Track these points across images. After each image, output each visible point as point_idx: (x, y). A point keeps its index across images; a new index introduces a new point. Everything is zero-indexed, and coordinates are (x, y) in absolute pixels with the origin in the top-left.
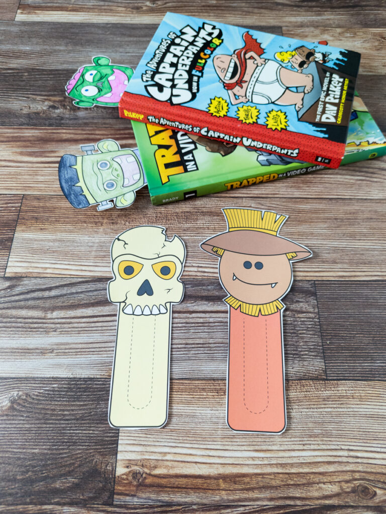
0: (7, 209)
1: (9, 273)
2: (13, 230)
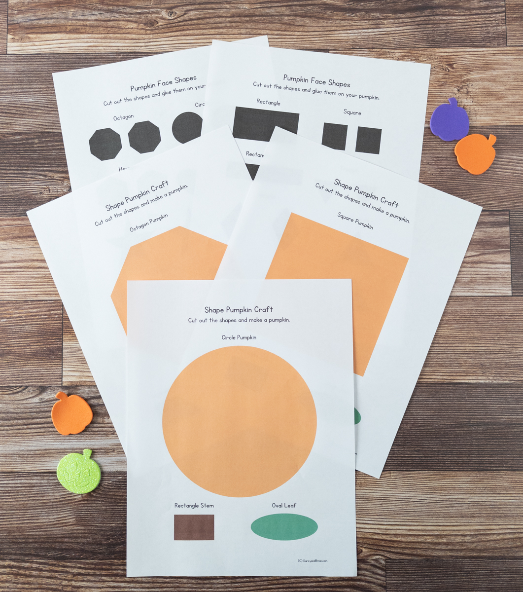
0: (50, 316)
1: (66, 382)
2: (61, 339)
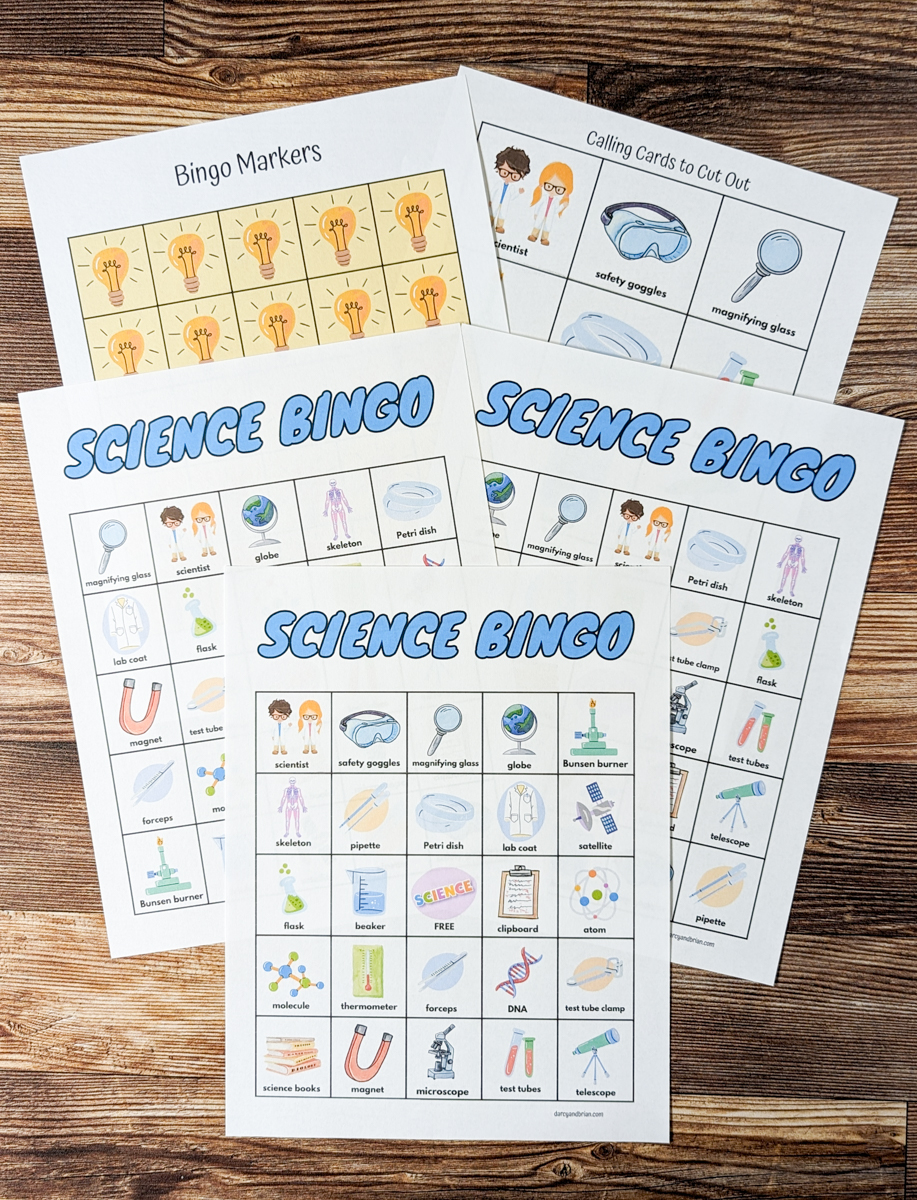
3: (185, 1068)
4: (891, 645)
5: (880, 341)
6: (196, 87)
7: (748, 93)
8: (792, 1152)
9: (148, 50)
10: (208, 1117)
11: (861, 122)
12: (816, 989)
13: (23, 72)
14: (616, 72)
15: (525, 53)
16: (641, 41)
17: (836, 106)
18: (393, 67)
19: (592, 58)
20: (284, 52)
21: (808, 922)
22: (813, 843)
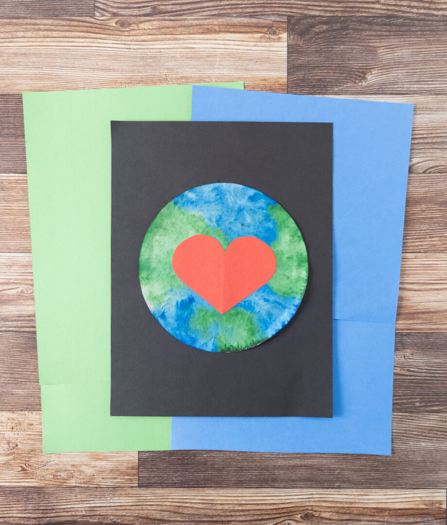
3: (110, 483)
4: (434, 277)
5: (424, 138)
6: (109, 30)
7: (360, 27)
8: (394, 514)
9: (87, 14)
10: (121, 506)
11: (412, 39)
12: (403, 438)
13: (30, 24)
14: (300, 20)
15: (259, 12)
16: (311, 5)
17: (401, 33)
18: (199, 19)
19: (289, 14)
20: (149, 14)
21: (399, 407)
22: (400, 370)
